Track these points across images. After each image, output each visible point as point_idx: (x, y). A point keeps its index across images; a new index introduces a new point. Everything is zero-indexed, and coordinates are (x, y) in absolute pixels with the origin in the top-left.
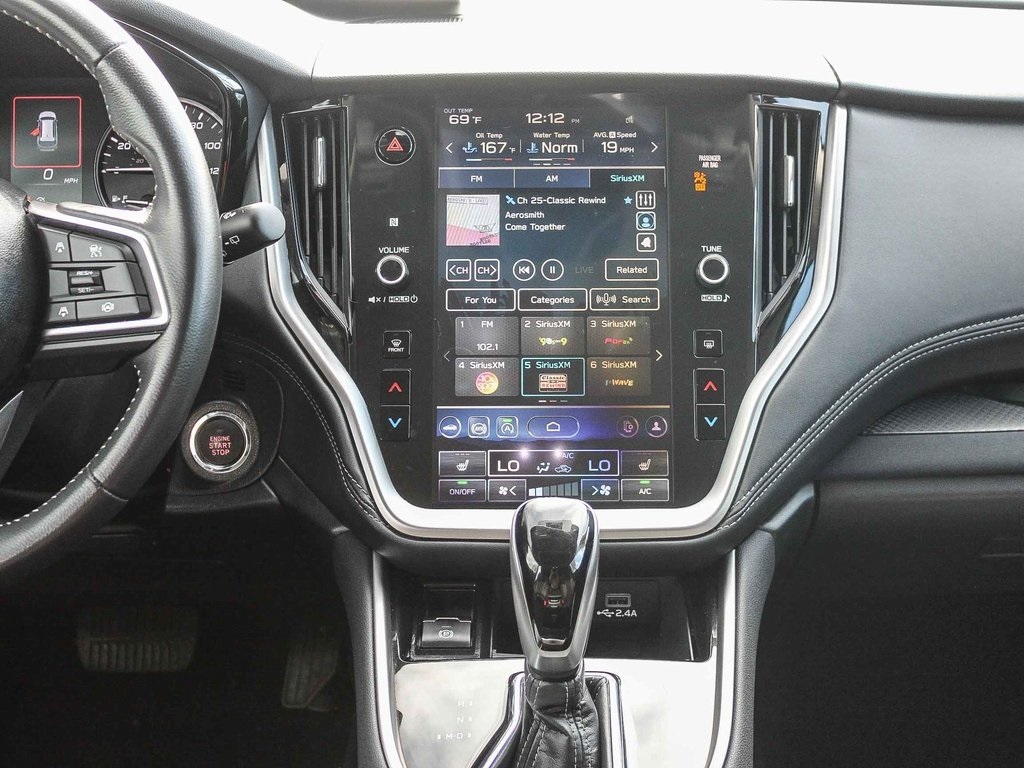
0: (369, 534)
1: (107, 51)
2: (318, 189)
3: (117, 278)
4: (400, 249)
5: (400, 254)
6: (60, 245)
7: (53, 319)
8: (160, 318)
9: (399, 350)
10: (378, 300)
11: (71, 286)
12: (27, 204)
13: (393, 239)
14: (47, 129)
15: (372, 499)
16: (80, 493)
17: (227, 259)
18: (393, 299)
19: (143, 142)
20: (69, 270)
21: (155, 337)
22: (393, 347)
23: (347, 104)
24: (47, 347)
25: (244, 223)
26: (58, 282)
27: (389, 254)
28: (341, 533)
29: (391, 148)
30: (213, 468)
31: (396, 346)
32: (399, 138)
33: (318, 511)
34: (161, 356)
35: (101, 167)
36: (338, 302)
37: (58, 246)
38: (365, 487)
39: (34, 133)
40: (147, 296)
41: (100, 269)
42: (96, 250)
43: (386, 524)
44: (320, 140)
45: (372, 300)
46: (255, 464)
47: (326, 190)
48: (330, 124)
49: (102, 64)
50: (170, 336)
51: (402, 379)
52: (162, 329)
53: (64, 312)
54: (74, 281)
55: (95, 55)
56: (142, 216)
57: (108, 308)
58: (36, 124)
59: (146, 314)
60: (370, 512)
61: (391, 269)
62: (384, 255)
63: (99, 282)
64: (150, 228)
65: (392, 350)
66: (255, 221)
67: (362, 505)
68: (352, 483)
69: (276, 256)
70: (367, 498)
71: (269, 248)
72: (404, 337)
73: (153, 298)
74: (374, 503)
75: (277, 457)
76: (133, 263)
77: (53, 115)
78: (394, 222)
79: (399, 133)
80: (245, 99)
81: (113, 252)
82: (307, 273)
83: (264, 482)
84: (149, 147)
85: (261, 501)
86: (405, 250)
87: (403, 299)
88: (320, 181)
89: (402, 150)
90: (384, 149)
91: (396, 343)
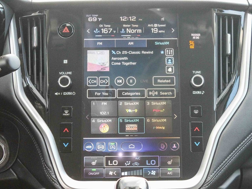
2: (34, 48)
4: (68, 73)
5: (68, 75)
9: (67, 115)
10: (59, 94)
13: (65, 68)
15: (56, 177)
18: (65, 94)
22: (65, 113)
23: (46, 13)
25: (3, 62)
27: (63, 75)
29: (64, 31)
31: (66, 113)
32: (68, 27)
33: (33, 181)
36: (42, 94)
38: (53, 172)
43: (62, 187)
44: (35, 28)
45: (56, 94)
46: (8, 161)
47: (38, 48)
48: (39, 21)
51: (69, 126)
60: (55, 183)
61: (64, 81)
62: (61, 75)
65: (65, 114)
66: (7, 61)
67: (52, 180)
68: (47, 170)
69: (16, 76)
70: (54, 176)
71: (14, 73)
72: (69, 109)
74: (57, 179)
75: (17, 159)
78: (65, 62)
79: (68, 25)
80: (4, 11)
83: (11, 170)
85: (10, 178)
86: (70, 73)
87: (69, 93)
88: (35, 44)
89: (69, 32)
90: (61, 32)
91: (66, 112)
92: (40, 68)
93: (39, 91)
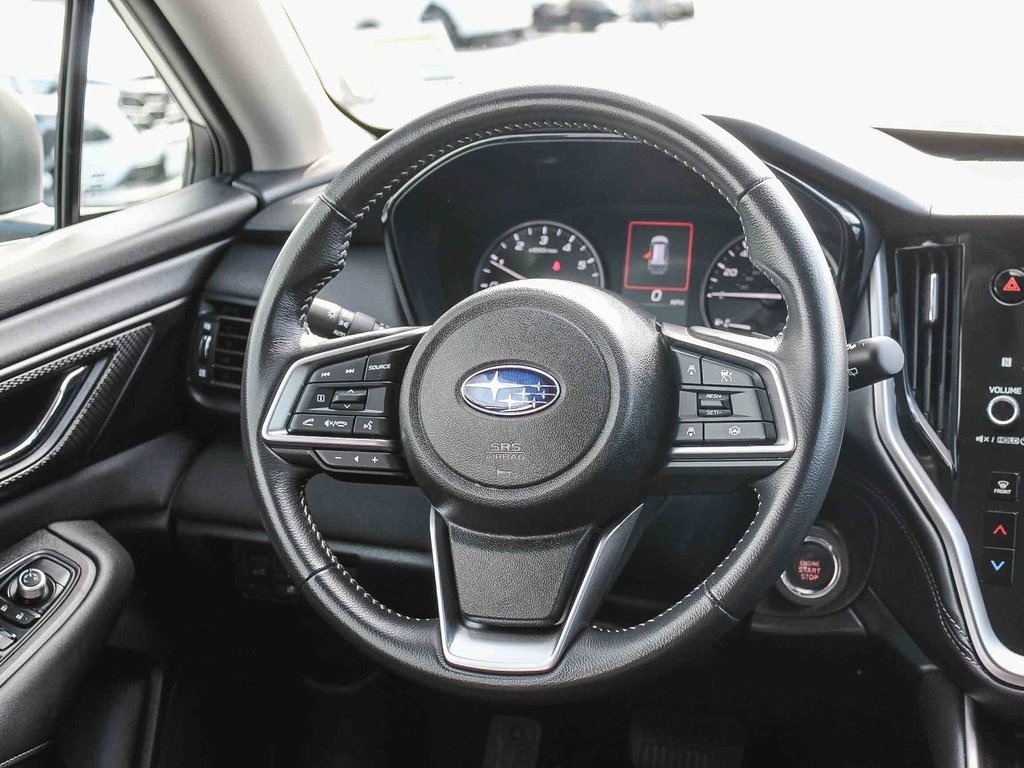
0: (962, 674)
1: (751, 185)
2: (929, 325)
3: (745, 404)
4: (1011, 390)
5: (1013, 395)
6: (692, 368)
7: (680, 437)
8: (786, 444)
9: (1005, 492)
10: (987, 439)
11: (700, 407)
12: (659, 329)
13: (1006, 378)
14: (659, 253)
15: (970, 641)
16: (696, 609)
17: (850, 390)
18: (1001, 440)
19: (779, 273)
20: (699, 392)
21: (780, 463)
22: (999, 487)
23: (963, 241)
24: (672, 465)
25: (864, 356)
26: (687, 403)
27: (1000, 394)
28: (930, 672)
29: (1007, 288)
30: (802, 592)
31: (1003, 489)
32: (1015, 277)
33: (905, 644)
34: (784, 483)
35: (708, 291)
36: (943, 438)
37: (689, 368)
38: (963, 627)
39: (646, 256)
40: (774, 422)
41: (729, 394)
42: (726, 375)
43: (984, 668)
44: (934, 276)
45: (980, 439)
46: (843, 593)
47: (937, 326)
48: (945, 261)
49: (746, 198)
50: (794, 463)
51: (1008, 522)
52: (787, 456)
53: (690, 432)
54: (703, 403)
55: (740, 189)
56: (772, 344)
57: (735, 431)
58: (648, 248)
59: (771, 440)
60: (967, 654)
61: (1003, 410)
62: (994, 395)
63: (727, 406)
64: (782, 358)
65: (999, 491)
66: (875, 354)
67: (959, 646)
68: (950, 623)
69: (882, 393)
70: (965, 639)
71: (877, 385)
72: (1012, 480)
73: (779, 425)
74: (973, 646)
75: (866, 587)
76: (762, 391)
77: (664, 239)
78: (1007, 362)
79: (1013, 272)
80: (862, 234)
81: (742, 378)
82: (914, 409)
83: (851, 611)
84: (786, 280)
85: (847, 630)
86: (1017, 391)
87: (1014, 441)
88: (932, 316)
89: (1019, 290)
90: (1000, 288)
91: (1003, 484)
92: (942, 375)
93: (935, 428)
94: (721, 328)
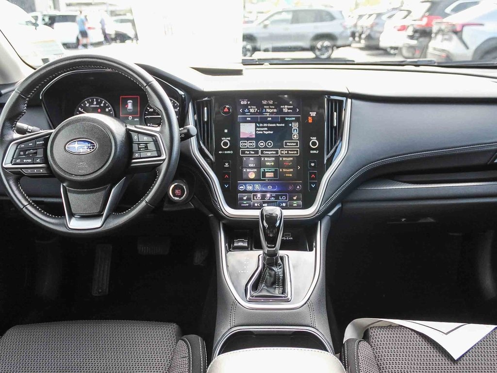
0: (219, 217)
1: (148, 83)
2: (205, 122)
3: (151, 146)
4: (227, 138)
5: (228, 140)
6: (136, 137)
7: (134, 157)
8: (163, 157)
10: (222, 152)
11: (139, 148)
12: (126, 126)
13: (226, 136)
14: (130, 106)
16: (143, 204)
17: (181, 141)
18: (226, 152)
19: (158, 108)
20: (138, 144)
21: (162, 162)
22: (226, 165)
23: (213, 99)
24: (132, 165)
25: (186, 131)
26: (135, 147)
27: (225, 140)
28: (212, 216)
29: (225, 110)
30: (176, 198)
31: (227, 165)
32: (227, 108)
33: (205, 211)
34: (164, 167)
35: (145, 116)
36: (210, 153)
37: (135, 137)
38: (218, 204)
39: (126, 106)
40: (160, 151)
41: (147, 144)
42: (145, 138)
43: (224, 213)
44: (206, 108)
45: (220, 152)
46: (188, 197)
47: (207, 122)
48: (208, 104)
49: (147, 87)
50: (166, 161)
51: (228, 174)
52: (164, 160)
53: (137, 155)
54: (140, 147)
55: (145, 85)
56: (158, 129)
57: (149, 154)
58: (127, 104)
59: (159, 156)
60: (220, 211)
61: (225, 144)
62: (223, 140)
63: (146, 147)
64: (161, 132)
66: (188, 130)
67: (218, 209)
68: (215, 203)
69: (193, 140)
70: (219, 206)
71: (192, 138)
72: (229, 163)
73: (161, 151)
74: (221, 208)
75: (194, 195)
76: (156, 142)
77: (131, 101)
78: (226, 131)
79: (227, 106)
80: (185, 97)
81: (150, 139)
82: (202, 145)
83: (190, 202)
84: (161, 111)
85: (189, 208)
86: (229, 139)
87: (229, 152)
88: (206, 120)
89: (228, 111)
90: (223, 111)
91: (227, 164)
92: (209, 135)
93: (208, 151)
94: (150, 126)
